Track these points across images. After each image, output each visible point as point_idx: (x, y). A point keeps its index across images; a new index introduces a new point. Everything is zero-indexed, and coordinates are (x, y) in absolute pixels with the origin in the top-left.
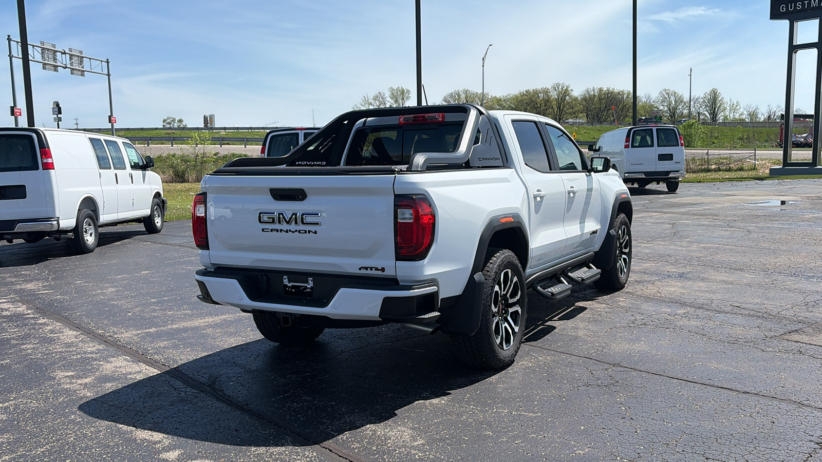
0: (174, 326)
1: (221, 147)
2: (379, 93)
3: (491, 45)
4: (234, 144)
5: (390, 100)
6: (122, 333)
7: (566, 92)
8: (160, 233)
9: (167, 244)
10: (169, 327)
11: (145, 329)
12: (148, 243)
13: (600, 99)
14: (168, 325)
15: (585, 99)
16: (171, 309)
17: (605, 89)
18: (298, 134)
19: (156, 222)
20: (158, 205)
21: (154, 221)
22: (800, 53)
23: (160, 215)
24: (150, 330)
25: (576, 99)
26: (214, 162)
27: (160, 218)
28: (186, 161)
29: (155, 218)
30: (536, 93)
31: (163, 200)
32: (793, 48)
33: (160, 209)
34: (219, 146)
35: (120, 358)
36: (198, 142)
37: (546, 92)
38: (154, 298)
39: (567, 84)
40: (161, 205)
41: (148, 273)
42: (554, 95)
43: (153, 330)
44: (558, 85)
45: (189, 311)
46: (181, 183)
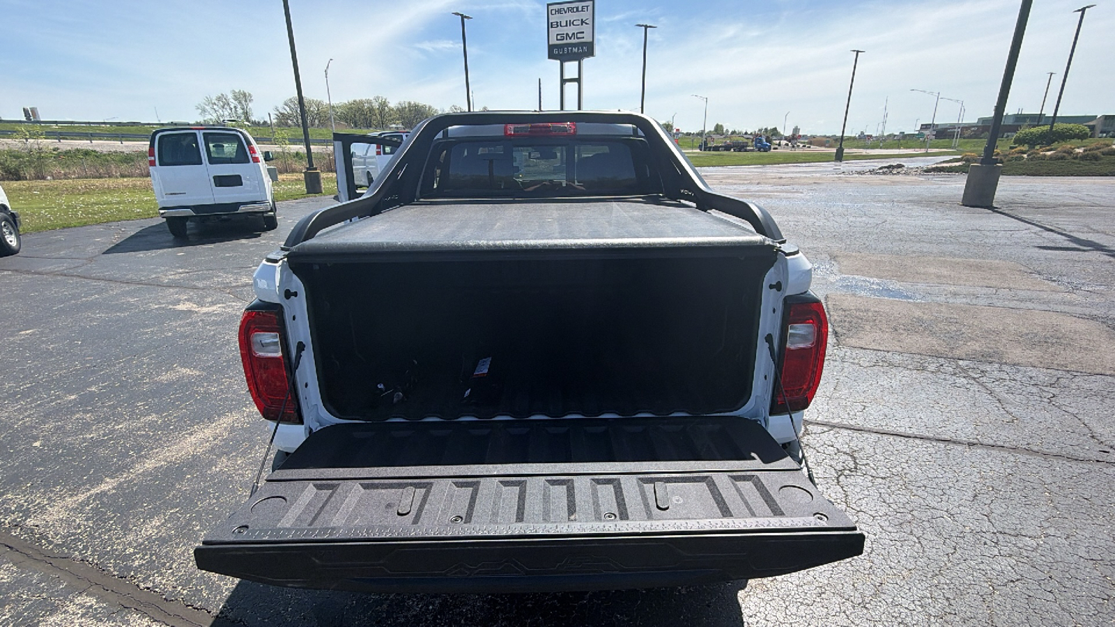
0: (149, 465)
1: (60, 142)
2: (222, 95)
3: (331, 60)
4: (72, 139)
5: (233, 101)
6: (42, 509)
7: (383, 104)
8: (18, 254)
9: (39, 273)
10: (139, 468)
11: (92, 486)
12: (5, 273)
13: (410, 110)
14: (133, 462)
15: (398, 109)
16: (119, 418)
17: (413, 103)
18: (195, 134)
19: (8, 241)
20: (6, 220)
21: (5, 239)
22: (568, 84)
23: (12, 231)
24: (104, 487)
25: (393, 110)
26: (54, 157)
27: (13, 236)
28: (17, 157)
29: (6, 237)
30: (361, 102)
31: (12, 214)
32: (563, 81)
33: (11, 224)
34: (57, 141)
35: (71, 608)
36: (27, 137)
37: (369, 102)
38: (70, 392)
39: (384, 97)
40: (11, 220)
41: (33, 334)
42: (376, 105)
43: (108, 485)
44: (378, 98)
45: (153, 417)
46: (16, 180)
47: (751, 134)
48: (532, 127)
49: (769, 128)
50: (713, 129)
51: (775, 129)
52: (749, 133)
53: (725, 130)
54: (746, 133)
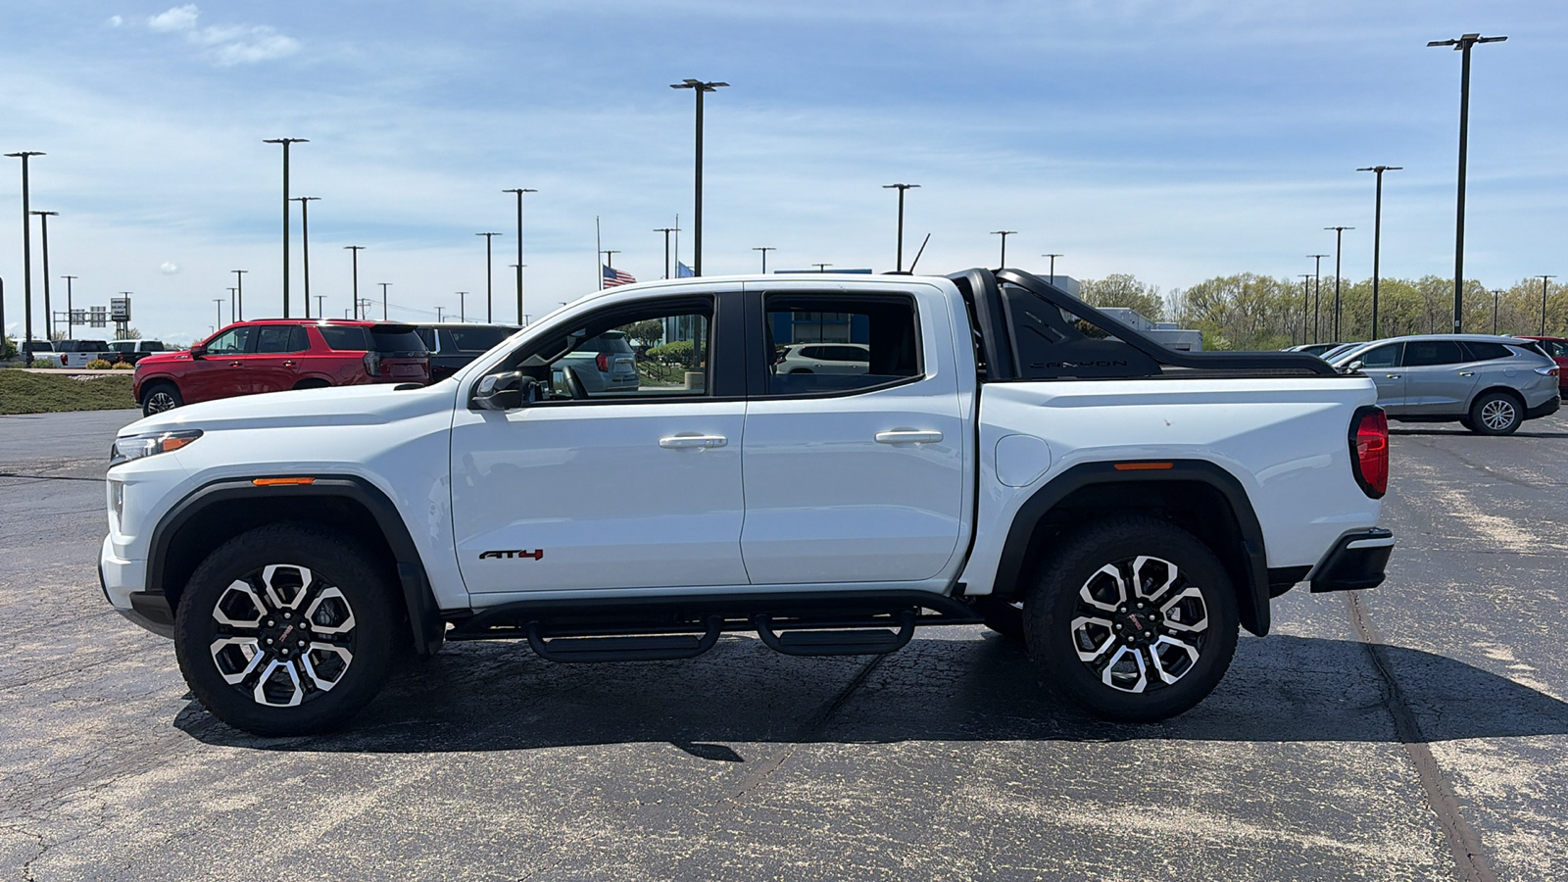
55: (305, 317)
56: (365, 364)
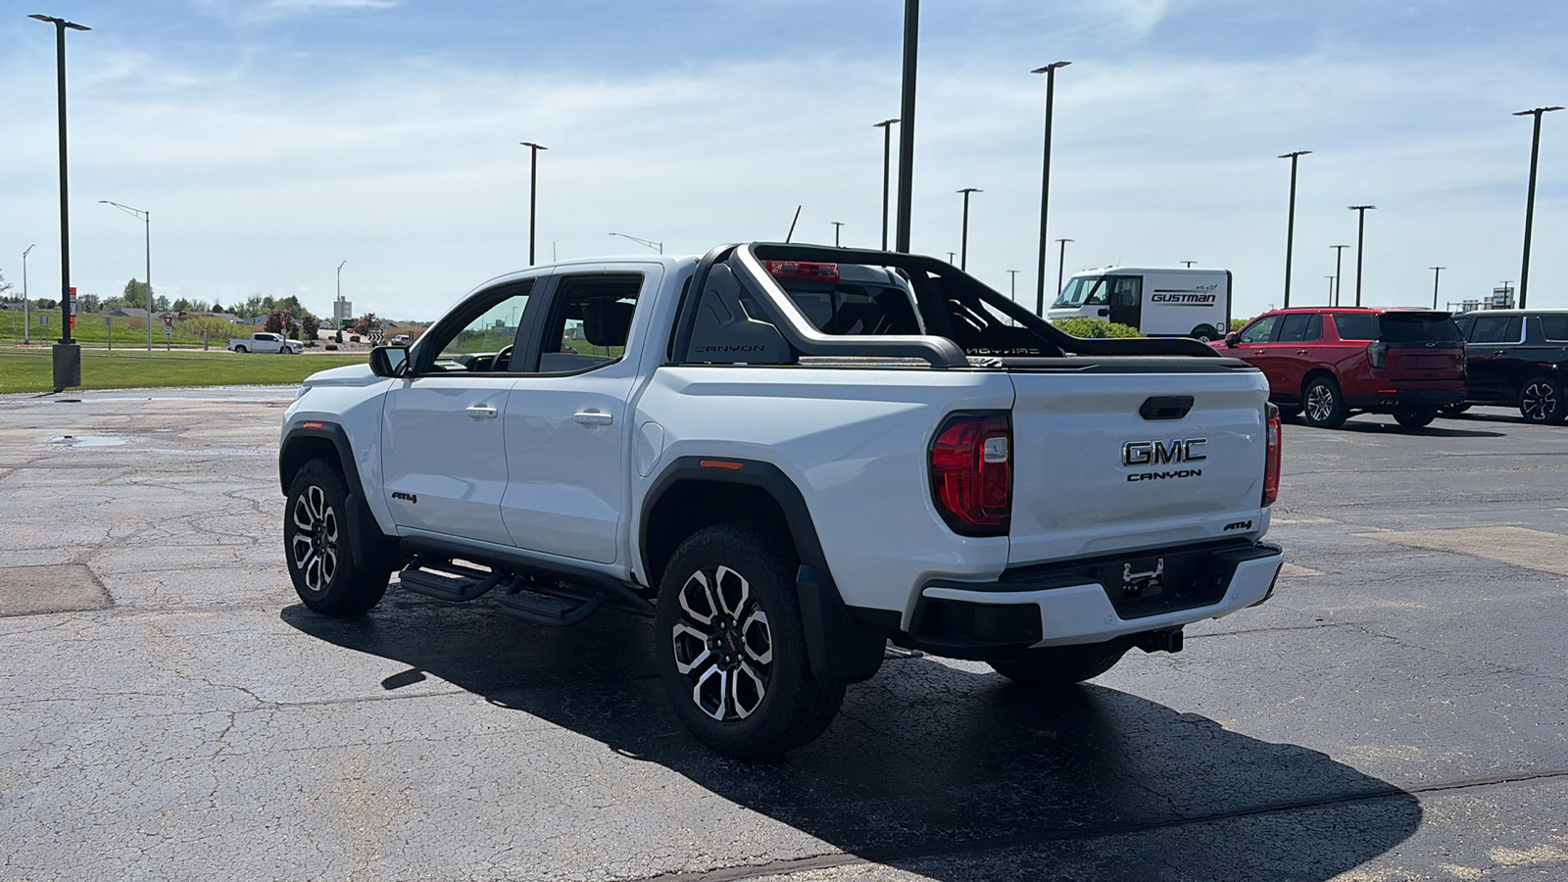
47: (231, 310)
48: (800, 266)
49: (277, 298)
50: (120, 294)
51: (294, 299)
52: (225, 308)
53: (156, 297)
54: (218, 309)
55: (1355, 305)
56: (1367, 354)
